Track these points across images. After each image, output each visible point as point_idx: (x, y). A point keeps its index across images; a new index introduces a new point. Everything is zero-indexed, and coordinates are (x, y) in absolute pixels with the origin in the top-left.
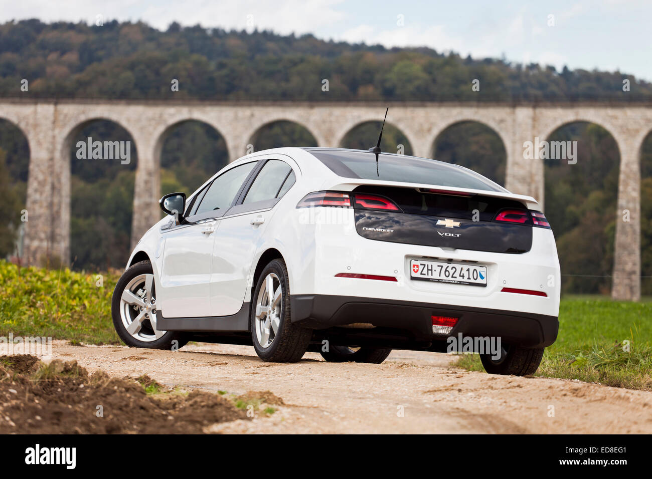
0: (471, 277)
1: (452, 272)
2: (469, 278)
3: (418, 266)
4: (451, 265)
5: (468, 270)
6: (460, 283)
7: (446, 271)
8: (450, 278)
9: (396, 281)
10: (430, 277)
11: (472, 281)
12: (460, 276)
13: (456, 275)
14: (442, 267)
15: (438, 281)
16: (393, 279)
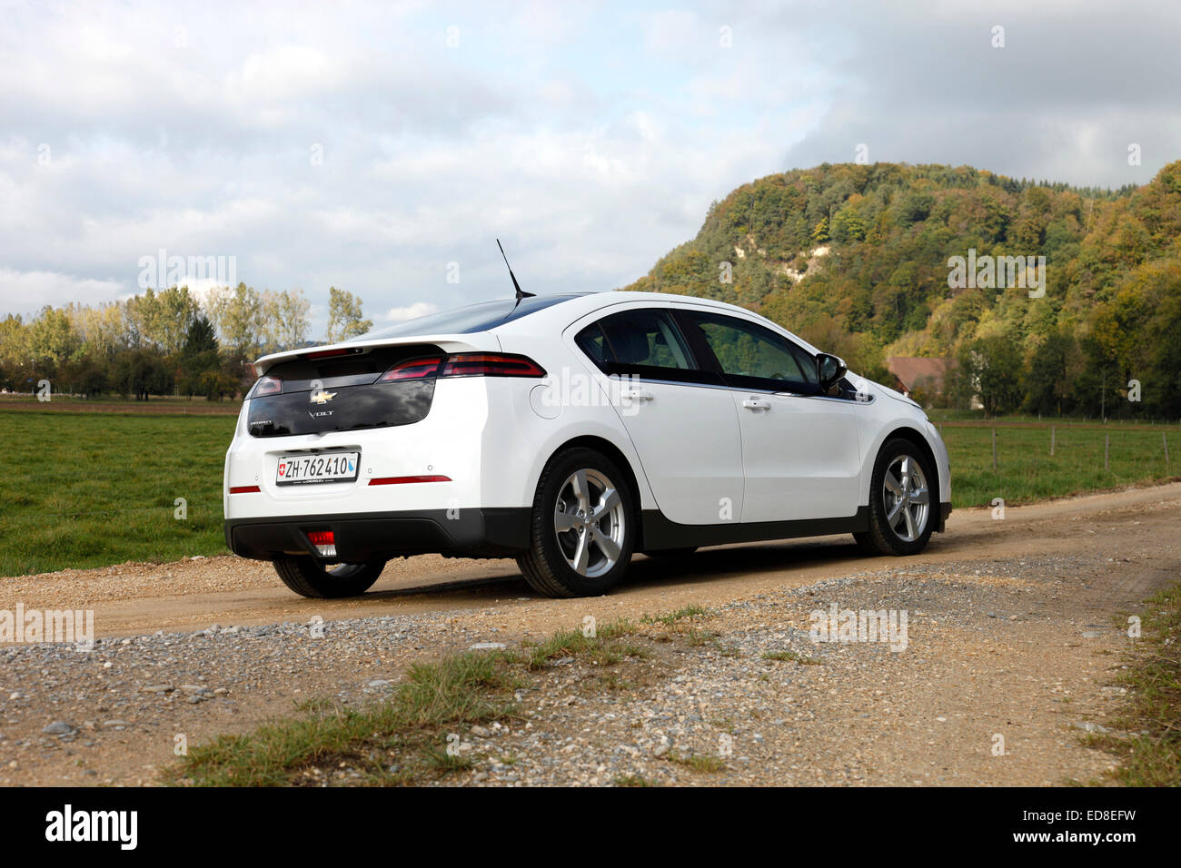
0: (339, 471)
1: (317, 466)
2: (336, 473)
3: (284, 466)
4: (318, 458)
5: (336, 461)
6: (325, 482)
7: (313, 466)
8: (315, 477)
9: (259, 491)
10: (295, 479)
11: (340, 475)
12: (327, 471)
13: (323, 470)
14: (308, 461)
15: (302, 483)
16: (255, 489)
